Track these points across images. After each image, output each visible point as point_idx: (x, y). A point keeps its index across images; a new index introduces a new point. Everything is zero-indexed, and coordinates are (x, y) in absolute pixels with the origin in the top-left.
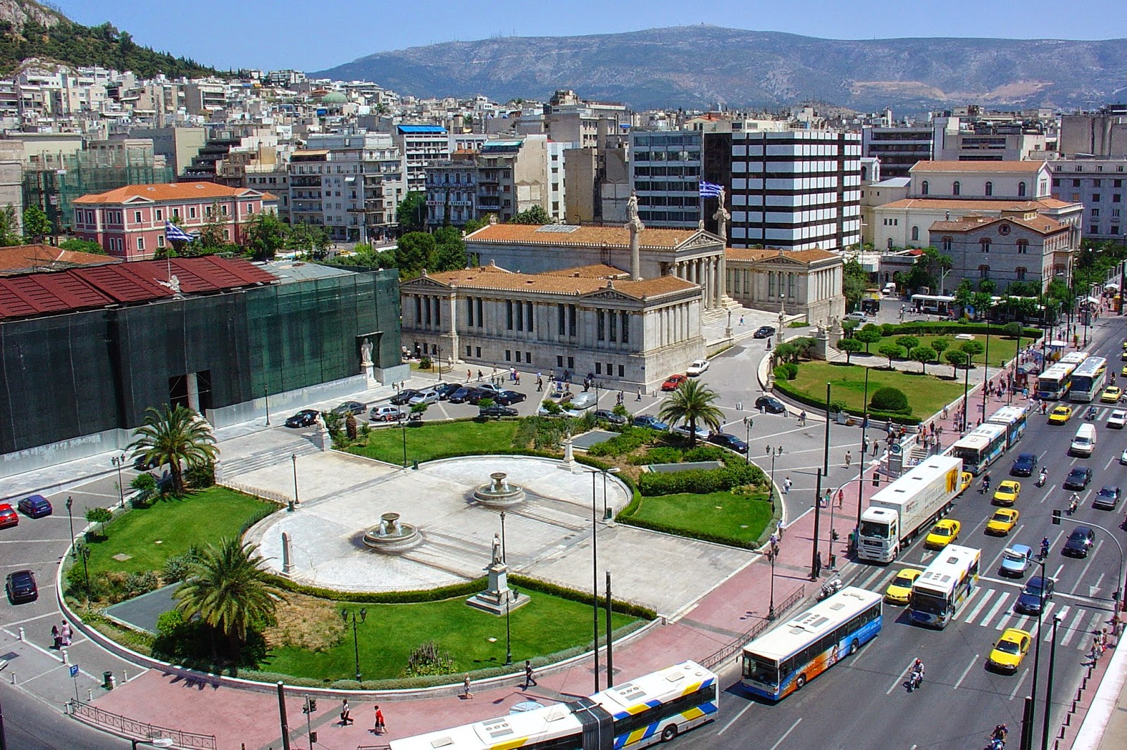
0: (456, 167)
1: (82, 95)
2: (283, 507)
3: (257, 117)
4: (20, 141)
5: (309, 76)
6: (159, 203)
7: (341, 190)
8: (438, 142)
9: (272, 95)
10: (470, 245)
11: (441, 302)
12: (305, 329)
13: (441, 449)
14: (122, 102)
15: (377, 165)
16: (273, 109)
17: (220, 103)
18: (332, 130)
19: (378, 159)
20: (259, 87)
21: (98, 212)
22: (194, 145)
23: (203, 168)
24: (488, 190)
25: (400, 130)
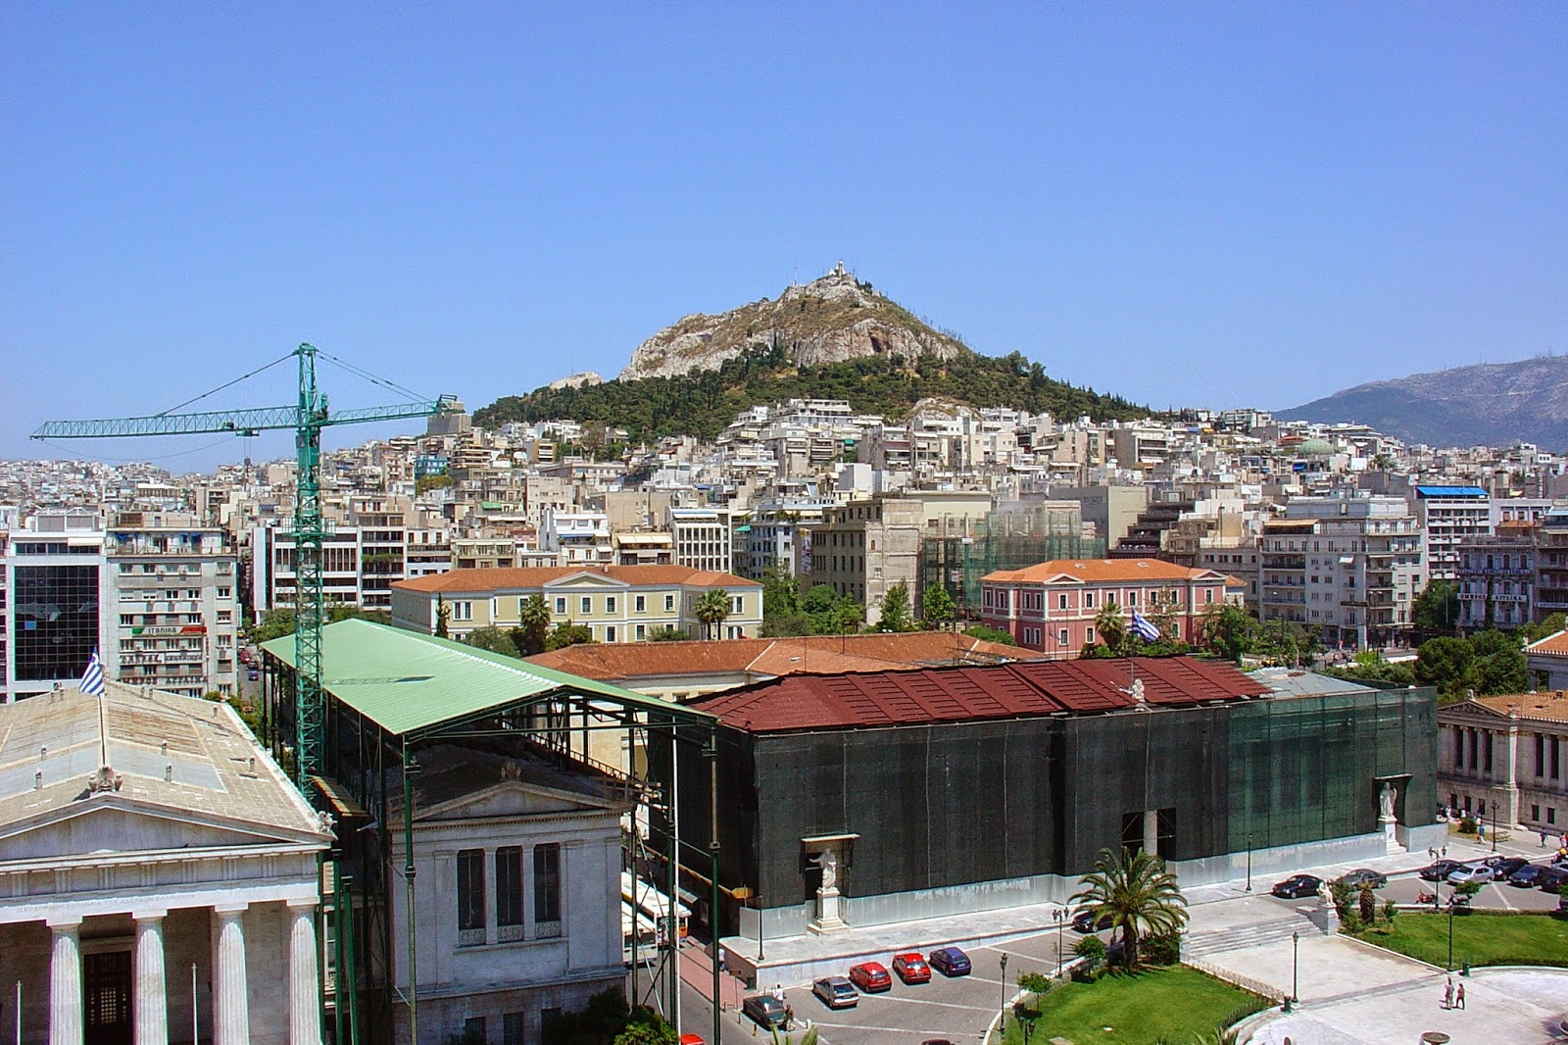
0: (1505, 545)
1: (986, 443)
2: (1275, 1004)
3: (1215, 474)
4: (920, 501)
5: (1277, 416)
6: (1090, 585)
7: (1333, 574)
8: (1474, 510)
9: (1229, 443)
10: (1535, 659)
11: (1495, 738)
12: (1304, 763)
13: (1502, 951)
14: (1035, 452)
15: (1386, 541)
16: (1233, 462)
17: (1160, 453)
18: (1317, 492)
19: (1387, 533)
20: (1211, 434)
21: (1012, 593)
22: (1131, 509)
23: (1143, 540)
24: (1553, 579)
25: (1419, 492)
